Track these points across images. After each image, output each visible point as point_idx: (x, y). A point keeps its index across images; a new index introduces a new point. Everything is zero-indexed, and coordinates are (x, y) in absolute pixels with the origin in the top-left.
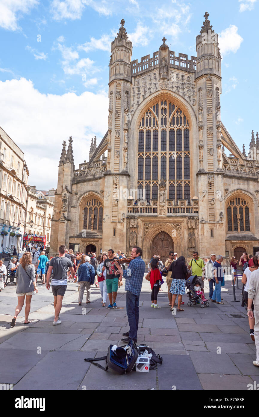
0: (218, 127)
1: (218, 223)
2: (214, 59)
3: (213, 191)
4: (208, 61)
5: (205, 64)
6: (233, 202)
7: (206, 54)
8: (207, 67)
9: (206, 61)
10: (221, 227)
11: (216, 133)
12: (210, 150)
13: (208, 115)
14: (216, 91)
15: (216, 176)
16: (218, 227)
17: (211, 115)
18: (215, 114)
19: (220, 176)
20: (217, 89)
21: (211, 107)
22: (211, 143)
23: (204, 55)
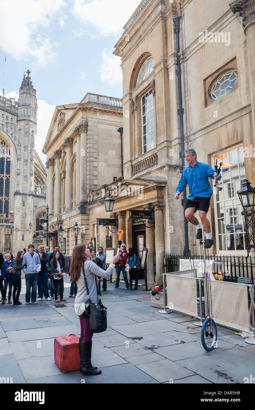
0: (32, 160)
1: (27, 230)
2: (32, 109)
3: (25, 208)
4: (27, 110)
5: (25, 112)
6: (41, 215)
7: (25, 104)
8: (26, 114)
9: (26, 109)
10: (30, 233)
11: (30, 165)
12: (25, 176)
13: (25, 150)
14: (32, 133)
15: (28, 197)
16: (27, 233)
17: (27, 151)
18: (30, 150)
19: (31, 196)
20: (33, 132)
21: (27, 144)
22: (26, 172)
23: (24, 105)
